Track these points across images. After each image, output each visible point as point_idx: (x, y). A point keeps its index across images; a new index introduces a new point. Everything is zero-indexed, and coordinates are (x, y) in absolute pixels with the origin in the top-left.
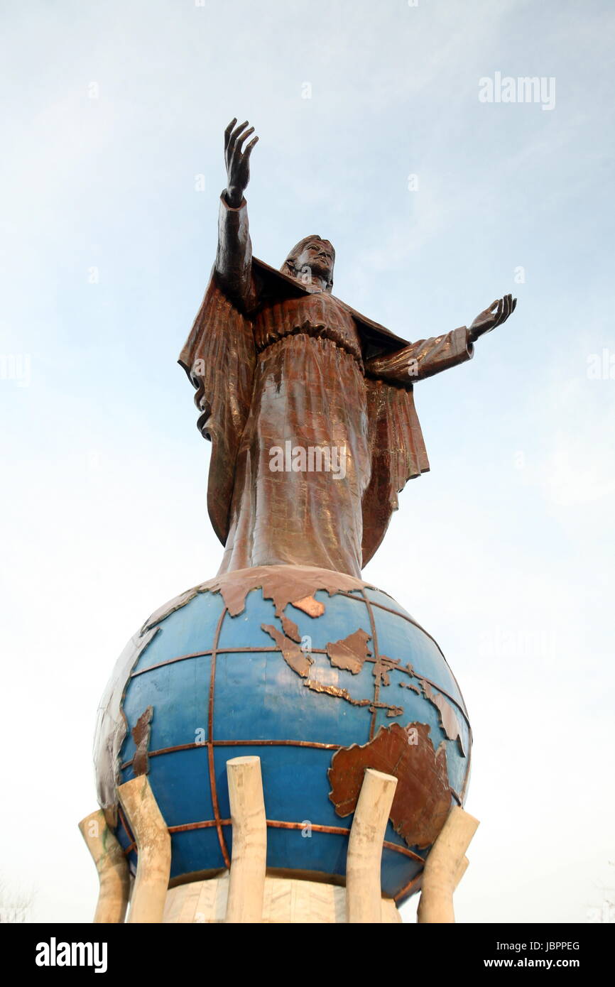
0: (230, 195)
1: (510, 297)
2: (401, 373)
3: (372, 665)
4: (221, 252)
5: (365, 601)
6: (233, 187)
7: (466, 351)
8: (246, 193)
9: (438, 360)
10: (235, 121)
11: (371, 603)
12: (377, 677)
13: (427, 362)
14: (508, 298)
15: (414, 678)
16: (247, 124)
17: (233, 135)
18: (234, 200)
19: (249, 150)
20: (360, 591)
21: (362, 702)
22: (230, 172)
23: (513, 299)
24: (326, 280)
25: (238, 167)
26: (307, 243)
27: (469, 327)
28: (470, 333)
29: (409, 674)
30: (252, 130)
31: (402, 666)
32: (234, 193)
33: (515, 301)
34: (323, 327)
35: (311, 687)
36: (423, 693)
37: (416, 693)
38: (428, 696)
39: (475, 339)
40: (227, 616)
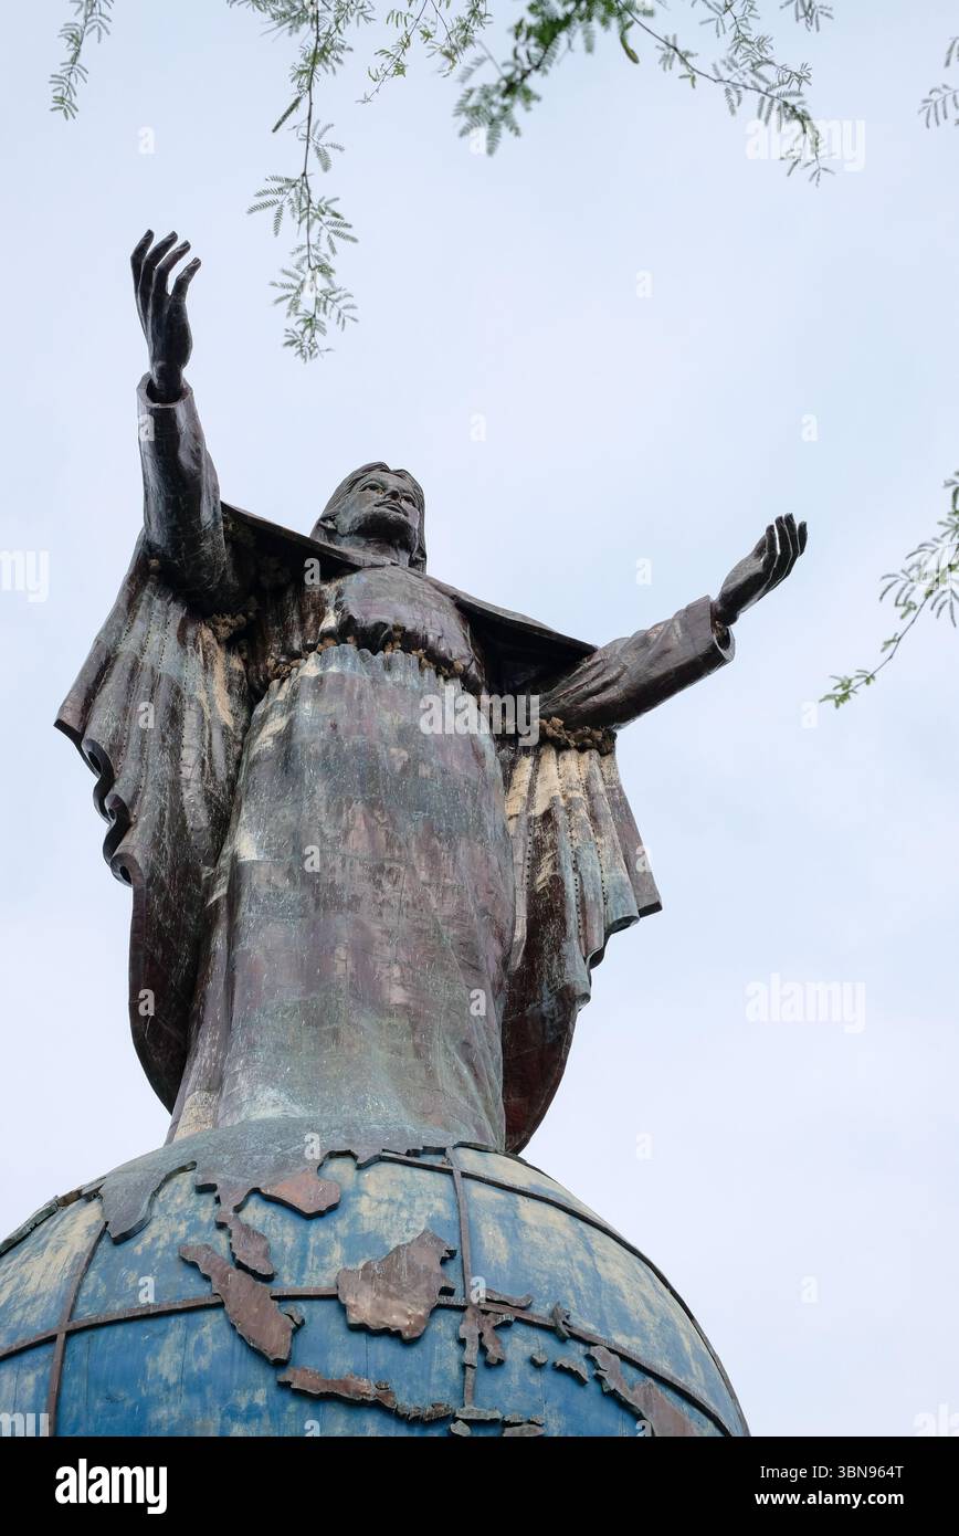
0: (156, 381)
1: (789, 519)
2: (579, 711)
3: (455, 1316)
4: (151, 499)
5: (449, 1172)
6: (160, 364)
7: (713, 648)
8: (189, 374)
9: (656, 672)
10: (150, 235)
11: (465, 1175)
12: (468, 1345)
13: (635, 681)
14: (786, 523)
15: (572, 1343)
16: (173, 238)
17: (147, 262)
18: (165, 390)
19: (182, 285)
20: (441, 1151)
21: (429, 1409)
22: (150, 333)
23: (797, 523)
24: (407, 547)
25: (164, 322)
26: (358, 479)
27: (715, 596)
28: (719, 608)
29: (559, 1331)
30: (186, 247)
31: (541, 1312)
32: (162, 373)
33: (803, 527)
34: (385, 625)
35: (295, 1386)
36: (599, 1379)
37: (581, 1382)
38: (612, 1384)
39: (733, 619)
40: (105, 1244)
